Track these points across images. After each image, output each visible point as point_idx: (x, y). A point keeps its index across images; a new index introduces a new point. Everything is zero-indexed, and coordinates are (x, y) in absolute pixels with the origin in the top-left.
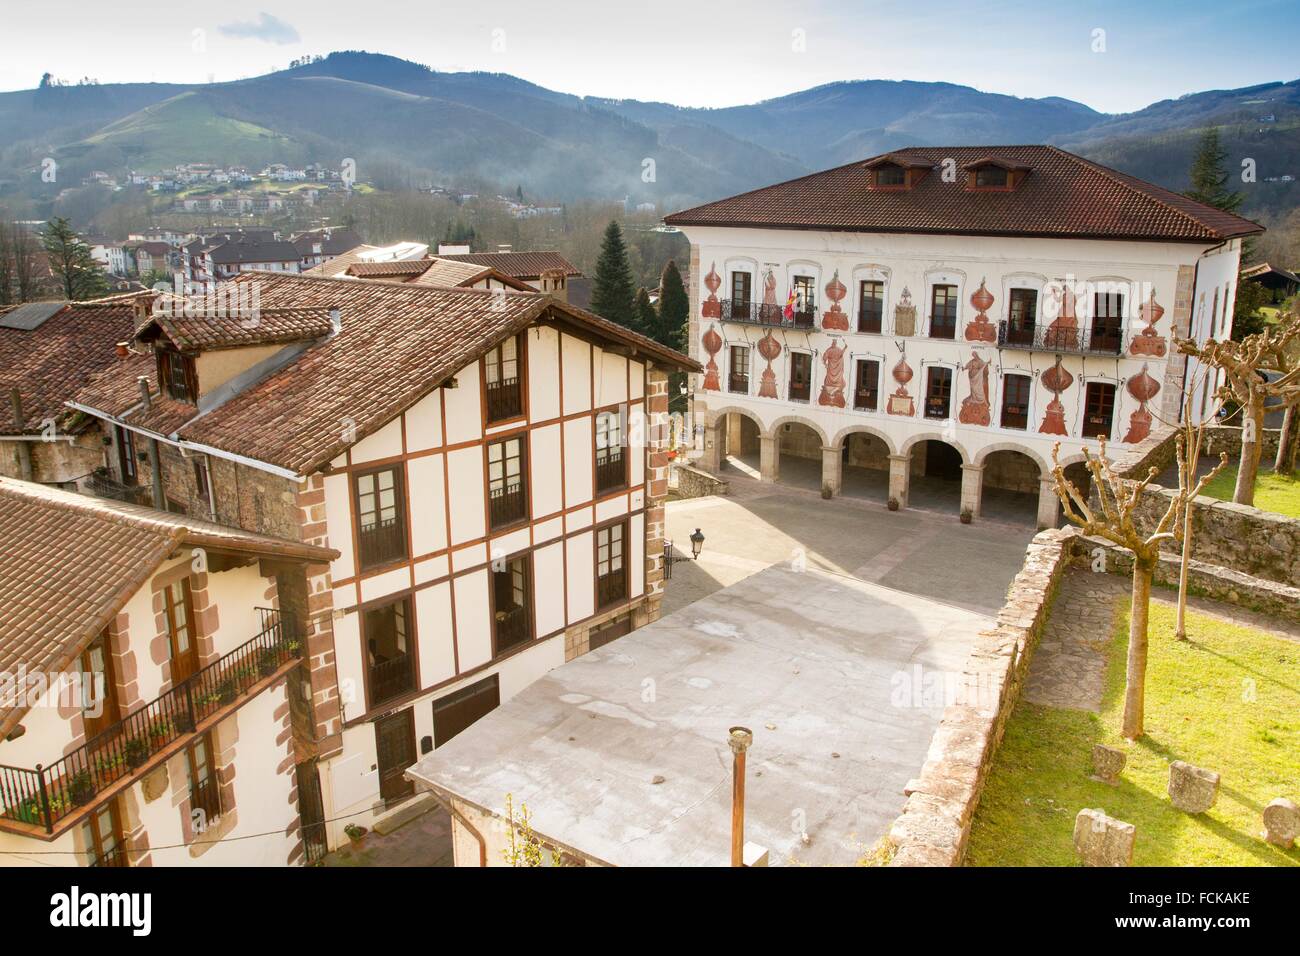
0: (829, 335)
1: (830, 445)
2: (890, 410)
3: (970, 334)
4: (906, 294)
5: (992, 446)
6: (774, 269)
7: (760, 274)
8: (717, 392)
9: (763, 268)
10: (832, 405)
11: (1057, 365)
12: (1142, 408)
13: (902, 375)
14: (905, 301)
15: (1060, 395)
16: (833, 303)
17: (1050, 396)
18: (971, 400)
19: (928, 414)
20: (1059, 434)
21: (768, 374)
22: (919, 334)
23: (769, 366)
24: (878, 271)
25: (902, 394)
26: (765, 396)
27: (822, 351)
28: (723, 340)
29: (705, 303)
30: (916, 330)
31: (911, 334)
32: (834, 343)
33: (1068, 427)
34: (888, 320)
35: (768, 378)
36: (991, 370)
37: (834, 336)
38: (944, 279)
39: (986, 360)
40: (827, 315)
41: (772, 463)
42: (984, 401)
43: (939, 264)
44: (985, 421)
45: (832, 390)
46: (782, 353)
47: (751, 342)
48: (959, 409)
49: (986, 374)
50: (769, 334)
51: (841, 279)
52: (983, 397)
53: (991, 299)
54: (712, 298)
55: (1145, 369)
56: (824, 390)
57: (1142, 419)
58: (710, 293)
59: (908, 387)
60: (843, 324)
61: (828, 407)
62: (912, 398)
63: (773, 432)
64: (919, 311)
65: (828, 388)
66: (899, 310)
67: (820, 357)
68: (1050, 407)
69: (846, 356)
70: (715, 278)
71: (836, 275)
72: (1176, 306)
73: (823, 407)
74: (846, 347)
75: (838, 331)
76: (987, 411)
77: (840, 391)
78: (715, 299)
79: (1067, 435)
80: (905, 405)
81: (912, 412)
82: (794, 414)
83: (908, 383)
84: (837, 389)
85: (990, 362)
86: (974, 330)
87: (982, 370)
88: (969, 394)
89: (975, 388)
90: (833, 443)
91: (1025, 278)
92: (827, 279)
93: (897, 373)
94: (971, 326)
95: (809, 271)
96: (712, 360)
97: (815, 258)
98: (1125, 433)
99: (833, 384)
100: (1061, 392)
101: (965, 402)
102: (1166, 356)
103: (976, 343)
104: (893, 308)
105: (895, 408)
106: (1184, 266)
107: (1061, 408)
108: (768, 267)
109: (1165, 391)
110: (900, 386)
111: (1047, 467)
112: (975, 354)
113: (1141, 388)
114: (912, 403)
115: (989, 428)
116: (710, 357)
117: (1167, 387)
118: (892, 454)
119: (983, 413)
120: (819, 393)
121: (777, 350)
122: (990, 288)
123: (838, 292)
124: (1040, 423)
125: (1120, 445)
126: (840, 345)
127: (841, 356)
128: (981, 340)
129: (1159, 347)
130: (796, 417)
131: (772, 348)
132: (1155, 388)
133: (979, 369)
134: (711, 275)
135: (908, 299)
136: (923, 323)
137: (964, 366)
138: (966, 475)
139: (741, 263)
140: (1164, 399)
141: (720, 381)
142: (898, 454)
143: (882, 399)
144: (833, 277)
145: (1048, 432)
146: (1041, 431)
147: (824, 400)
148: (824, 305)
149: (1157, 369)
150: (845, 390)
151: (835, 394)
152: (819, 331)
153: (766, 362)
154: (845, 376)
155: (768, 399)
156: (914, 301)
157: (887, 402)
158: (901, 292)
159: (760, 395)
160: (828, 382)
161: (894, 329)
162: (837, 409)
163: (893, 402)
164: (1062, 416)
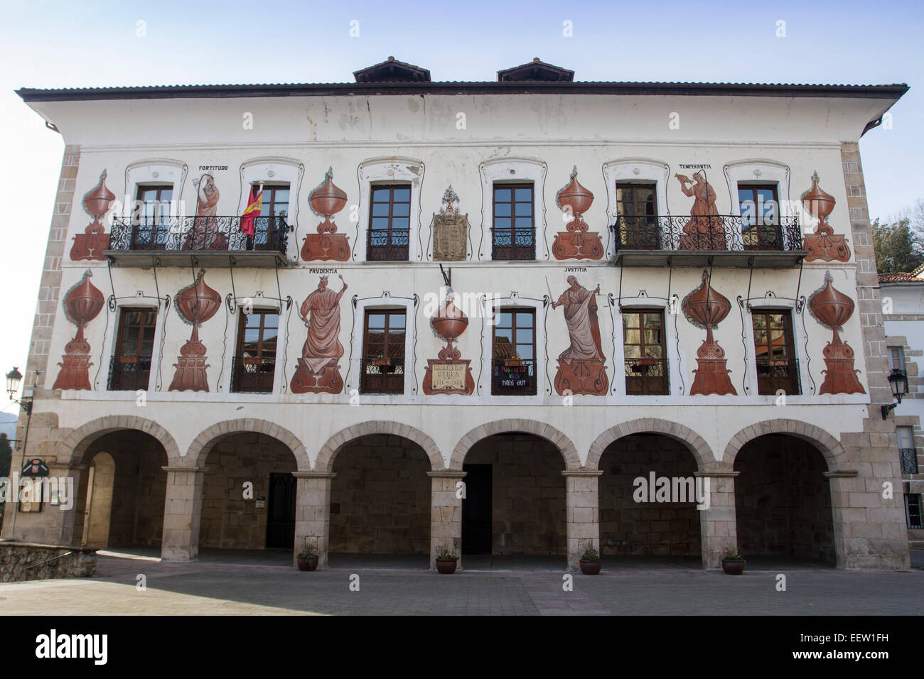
0: (313, 270)
1: (313, 466)
2: (429, 388)
3: (561, 249)
4: (450, 197)
5: (616, 429)
6: (216, 173)
7: (189, 184)
8: (83, 393)
9: (196, 174)
10: (317, 391)
11: (703, 285)
12: (836, 338)
13: (450, 328)
14: (450, 208)
15: (714, 332)
16: (323, 220)
17: (700, 335)
18: (572, 355)
19: (498, 389)
20: (723, 393)
21: (193, 348)
22: (475, 258)
23: (195, 335)
24: (403, 167)
25: (449, 357)
26: (182, 388)
27: (300, 298)
28: (106, 297)
29: (78, 238)
30: (469, 251)
31: (462, 257)
32: (323, 283)
33: (736, 381)
34: (420, 239)
35: (192, 357)
36: (601, 302)
37: (322, 271)
38: (512, 172)
39: (590, 287)
40: (310, 239)
41: (188, 519)
42: (595, 353)
43: (505, 150)
44: (600, 386)
45: (317, 365)
46: (223, 307)
47: (163, 295)
48: (553, 372)
49: (593, 310)
50: (200, 277)
51: (336, 181)
52: (592, 348)
53: (589, 197)
54: (95, 228)
55: (828, 280)
56: (302, 366)
57: (839, 355)
58: (92, 221)
59: (461, 344)
60: (340, 250)
61: (308, 397)
62: (468, 362)
63: (194, 456)
64: (474, 220)
65: (311, 361)
66: (441, 222)
67: (295, 310)
68: (702, 351)
69: (345, 303)
70: (103, 195)
71: (329, 177)
72: (848, 193)
73: (300, 397)
74: (345, 287)
75: (331, 263)
76: (603, 369)
77: (334, 364)
78: (101, 228)
79: (735, 393)
80: (456, 376)
81: (469, 387)
82: (240, 415)
83: (459, 338)
84: (327, 361)
85: (597, 290)
86: (566, 244)
87: (585, 306)
88: (568, 345)
89: (578, 334)
90: (318, 463)
91: (637, 166)
92: (314, 181)
93: (439, 324)
94: (560, 237)
95: (281, 173)
96: (80, 334)
97: (294, 154)
98: (820, 380)
99: (320, 353)
100: (715, 326)
101: (562, 359)
102: (852, 259)
103: (571, 262)
104: (427, 220)
105: (439, 380)
106: (845, 143)
107: (720, 352)
108: (206, 172)
109: (862, 311)
110: (445, 344)
111: (710, 453)
112: (572, 280)
113: (829, 308)
114: (468, 371)
115: (609, 398)
116: (75, 329)
117: (862, 304)
118: (434, 468)
119: (595, 373)
120: (291, 372)
121: (212, 305)
122: (585, 181)
123: (331, 202)
124: (690, 380)
125: (818, 399)
126: (334, 285)
127: (336, 304)
128: (580, 258)
129: (840, 249)
130: (244, 421)
131: (203, 302)
132: (848, 307)
133: (581, 302)
134: (97, 192)
135: (455, 205)
136: (480, 239)
137: (556, 300)
138: (574, 486)
139: (155, 168)
140: (863, 321)
141: (92, 372)
142: (447, 465)
143: (413, 371)
144: (323, 179)
145: (706, 393)
146: (693, 392)
147: (301, 383)
148: (304, 222)
149: (845, 281)
150: (343, 362)
151: (323, 370)
152: (295, 265)
153: (189, 328)
154: (343, 338)
155: (189, 394)
156: (463, 207)
157: (422, 374)
158: (442, 194)
159: (171, 388)
160: (310, 350)
161: (431, 252)
162: (327, 397)
163: (435, 373)
164: (723, 363)
